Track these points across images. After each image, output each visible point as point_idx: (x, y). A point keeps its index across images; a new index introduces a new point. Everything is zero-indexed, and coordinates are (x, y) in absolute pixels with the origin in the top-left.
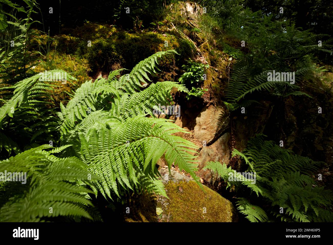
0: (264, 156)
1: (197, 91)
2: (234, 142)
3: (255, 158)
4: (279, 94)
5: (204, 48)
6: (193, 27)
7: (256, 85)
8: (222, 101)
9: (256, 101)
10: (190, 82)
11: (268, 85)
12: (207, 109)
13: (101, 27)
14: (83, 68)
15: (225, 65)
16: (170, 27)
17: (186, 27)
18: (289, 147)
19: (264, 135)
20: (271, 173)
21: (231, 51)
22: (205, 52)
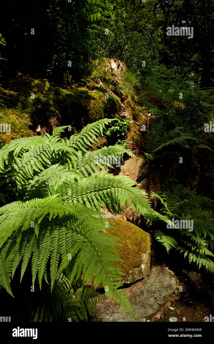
0: (175, 197)
1: (122, 143)
2: (152, 186)
3: (169, 198)
4: (187, 147)
5: (127, 104)
6: (117, 83)
7: (170, 139)
8: (142, 152)
9: (170, 153)
10: (117, 135)
11: (180, 140)
12: (130, 159)
13: (37, 82)
14: (24, 122)
15: (145, 120)
16: (97, 82)
17: (112, 83)
18: (194, 189)
19: (175, 180)
20: (180, 210)
21: (150, 107)
22: (128, 108)
